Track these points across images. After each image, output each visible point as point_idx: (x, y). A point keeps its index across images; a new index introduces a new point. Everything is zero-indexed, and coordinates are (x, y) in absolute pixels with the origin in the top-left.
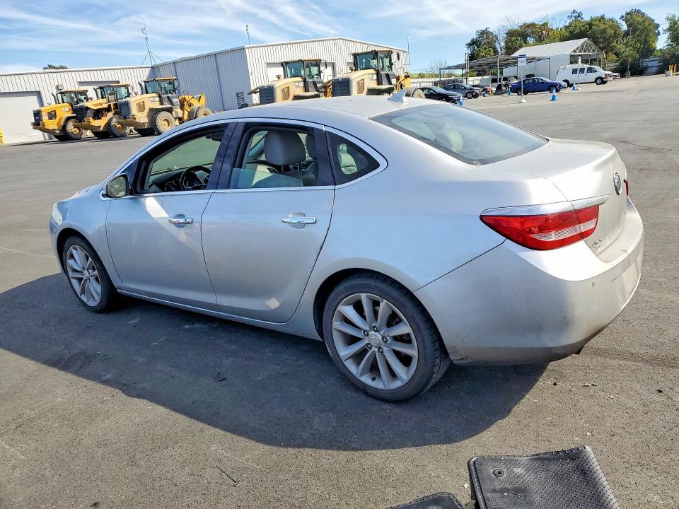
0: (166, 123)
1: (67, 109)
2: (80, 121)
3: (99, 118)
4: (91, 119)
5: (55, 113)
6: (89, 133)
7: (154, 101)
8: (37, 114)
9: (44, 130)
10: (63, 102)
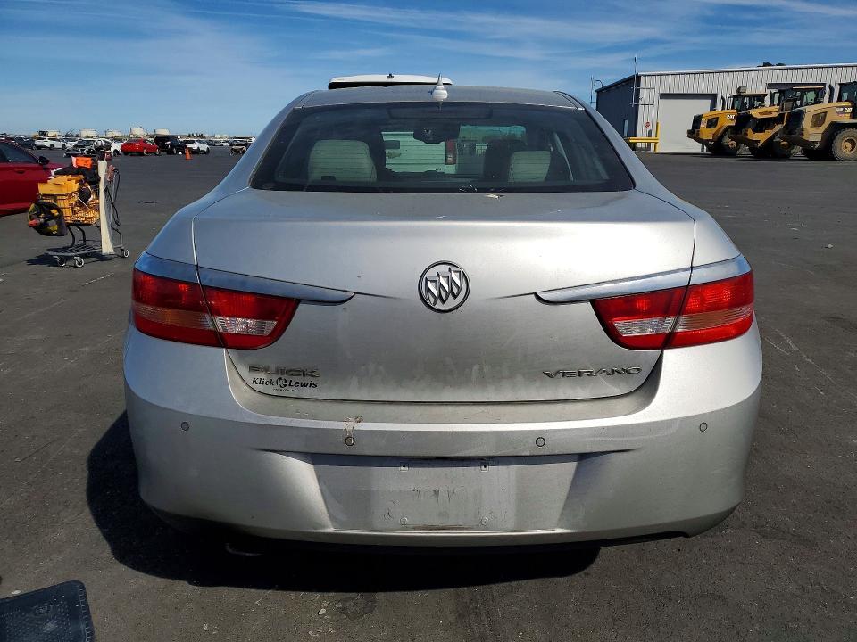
0: (849, 145)
1: (732, 117)
2: (737, 133)
3: (762, 131)
4: (750, 131)
5: (717, 121)
6: (745, 150)
7: (843, 112)
8: (697, 120)
9: (699, 140)
10: (733, 108)
